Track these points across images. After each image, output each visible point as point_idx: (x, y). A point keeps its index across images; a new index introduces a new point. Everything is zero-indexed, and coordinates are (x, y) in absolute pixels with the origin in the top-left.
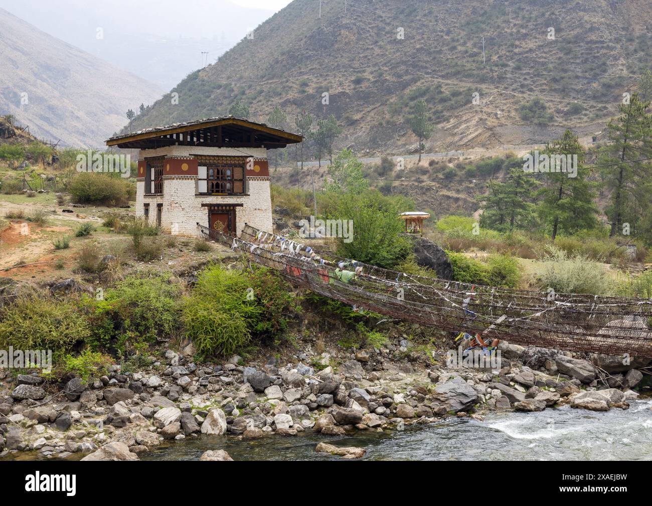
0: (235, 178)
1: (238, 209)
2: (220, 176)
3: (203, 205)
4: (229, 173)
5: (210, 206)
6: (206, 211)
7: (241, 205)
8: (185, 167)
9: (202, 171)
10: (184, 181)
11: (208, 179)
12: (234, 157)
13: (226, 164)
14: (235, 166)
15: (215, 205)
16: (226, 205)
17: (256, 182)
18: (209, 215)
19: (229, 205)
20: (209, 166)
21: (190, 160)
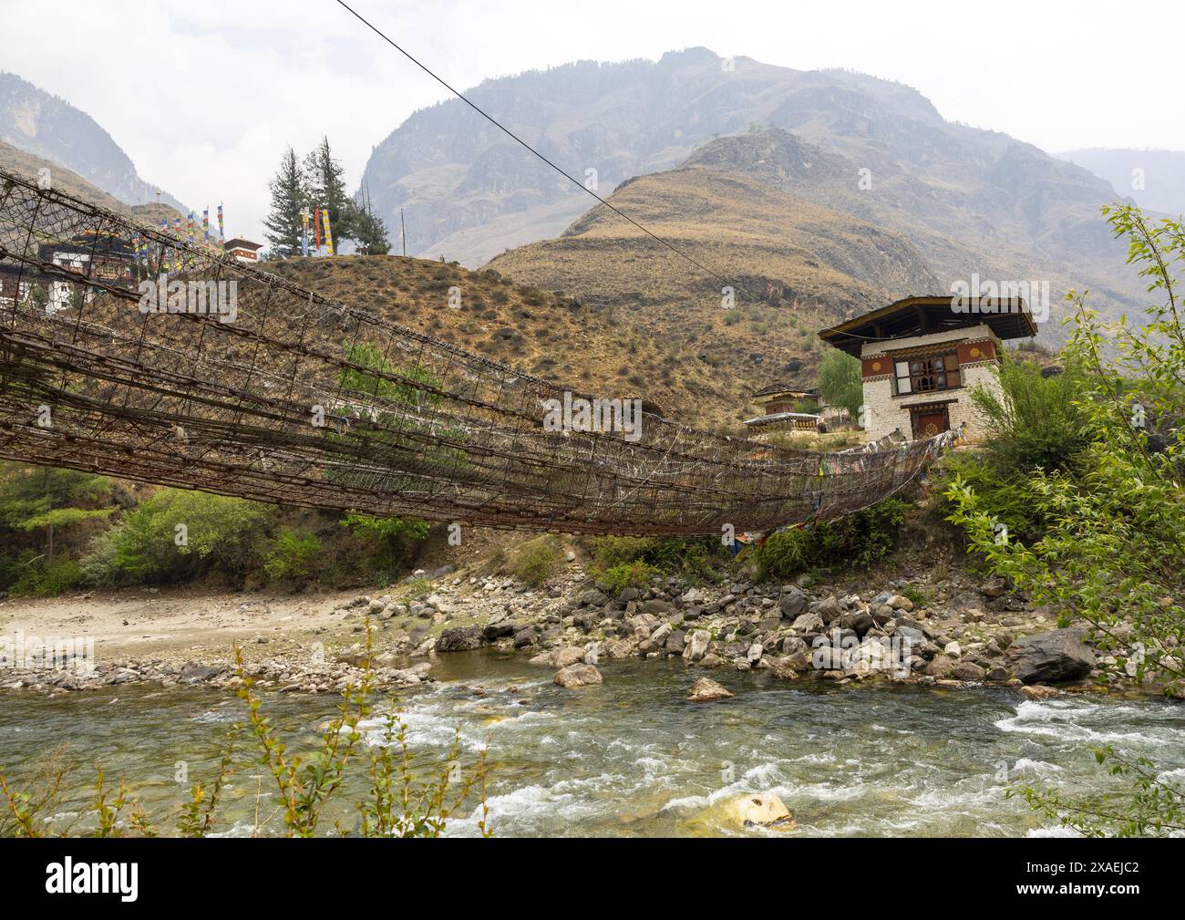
0: (948, 368)
1: (951, 406)
2: (927, 370)
3: (902, 407)
4: (939, 364)
5: (912, 407)
6: (907, 413)
7: (956, 401)
8: (877, 366)
9: (903, 368)
10: (877, 383)
11: (911, 376)
12: (941, 344)
13: (934, 354)
14: (947, 354)
15: (918, 405)
16: (934, 404)
17: (975, 369)
18: (912, 419)
19: (938, 403)
20: (911, 361)
21: (883, 358)
